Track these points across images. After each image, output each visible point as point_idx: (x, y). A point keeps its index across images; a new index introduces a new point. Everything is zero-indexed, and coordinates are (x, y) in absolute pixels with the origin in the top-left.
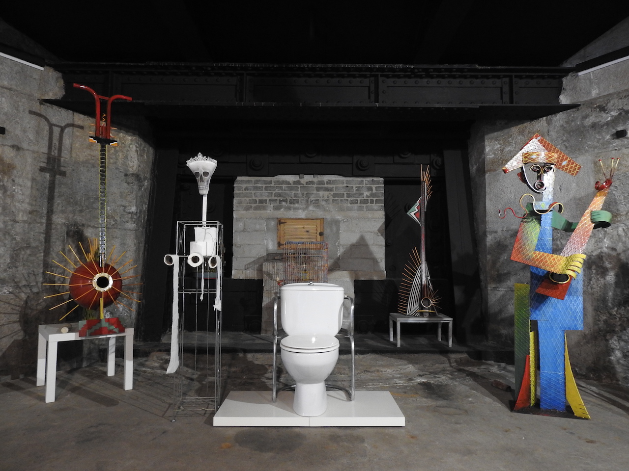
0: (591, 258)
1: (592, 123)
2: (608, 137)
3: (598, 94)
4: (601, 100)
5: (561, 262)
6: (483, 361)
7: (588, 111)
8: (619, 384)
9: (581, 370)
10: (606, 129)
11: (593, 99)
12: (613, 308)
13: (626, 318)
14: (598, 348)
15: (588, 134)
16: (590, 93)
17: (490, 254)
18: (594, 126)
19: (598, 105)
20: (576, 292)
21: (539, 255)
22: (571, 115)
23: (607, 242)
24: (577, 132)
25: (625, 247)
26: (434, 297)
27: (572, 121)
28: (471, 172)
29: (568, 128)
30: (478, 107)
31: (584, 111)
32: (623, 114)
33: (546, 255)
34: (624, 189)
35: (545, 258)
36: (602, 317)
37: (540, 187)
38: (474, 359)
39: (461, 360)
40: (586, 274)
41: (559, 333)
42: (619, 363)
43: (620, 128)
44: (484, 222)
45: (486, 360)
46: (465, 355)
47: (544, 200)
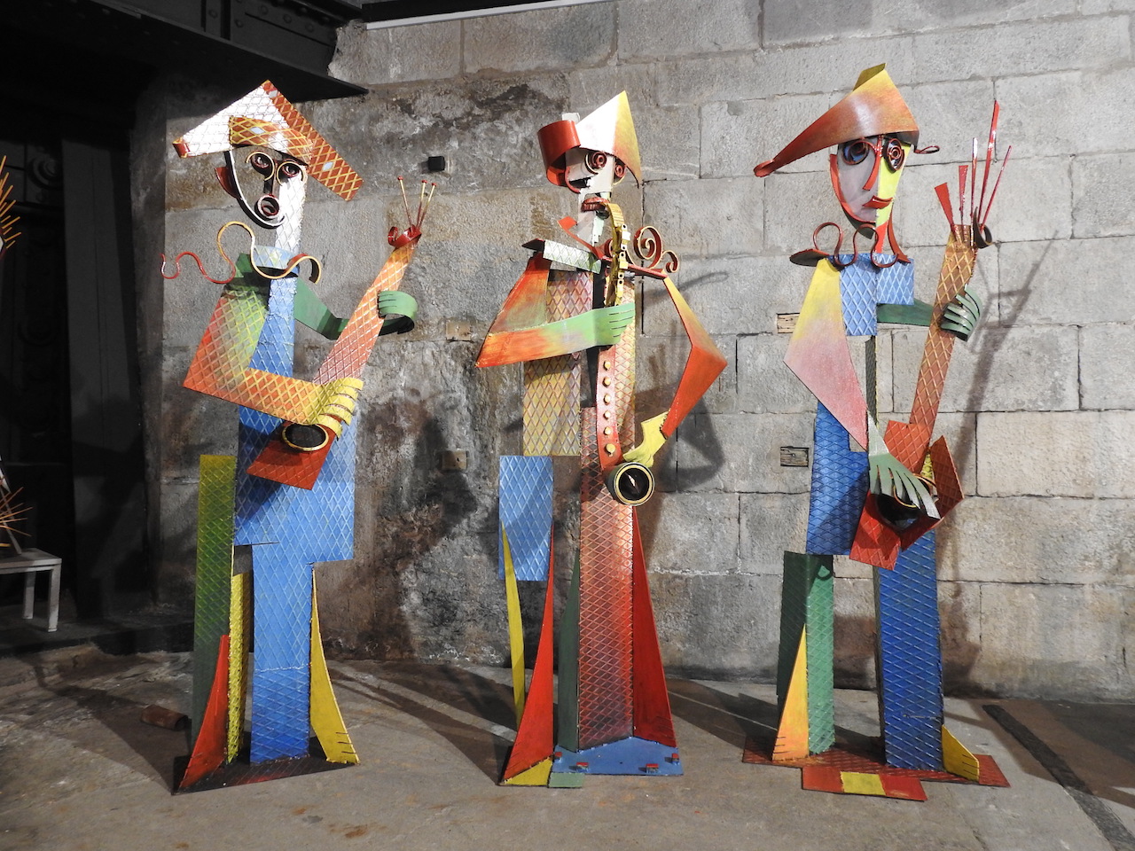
0: (374, 409)
1: (388, 133)
2: (414, 167)
3: (401, 76)
4: (405, 89)
5: (309, 396)
6: (139, 654)
7: (381, 107)
8: (413, 659)
9: (347, 640)
10: (411, 150)
11: (391, 85)
12: (410, 510)
13: (430, 526)
14: (381, 591)
15: (378, 155)
16: (385, 71)
17: (168, 398)
18: (390, 139)
19: (399, 98)
20: (340, 473)
21: (258, 378)
22: (349, 109)
23: (404, 378)
24: (360, 147)
25: (434, 387)
26: (11, 504)
27: (352, 122)
28: (133, 207)
29: (342, 136)
30: (139, 16)
31: (373, 105)
32: (441, 126)
33: (275, 378)
34: (437, 274)
35: (273, 385)
36: (390, 528)
37: (268, 211)
38: (115, 654)
39: (75, 663)
40: (365, 443)
41: (301, 571)
42: (414, 615)
43: (435, 153)
44: (159, 325)
45: (147, 651)
46: (90, 648)
47: (277, 245)
